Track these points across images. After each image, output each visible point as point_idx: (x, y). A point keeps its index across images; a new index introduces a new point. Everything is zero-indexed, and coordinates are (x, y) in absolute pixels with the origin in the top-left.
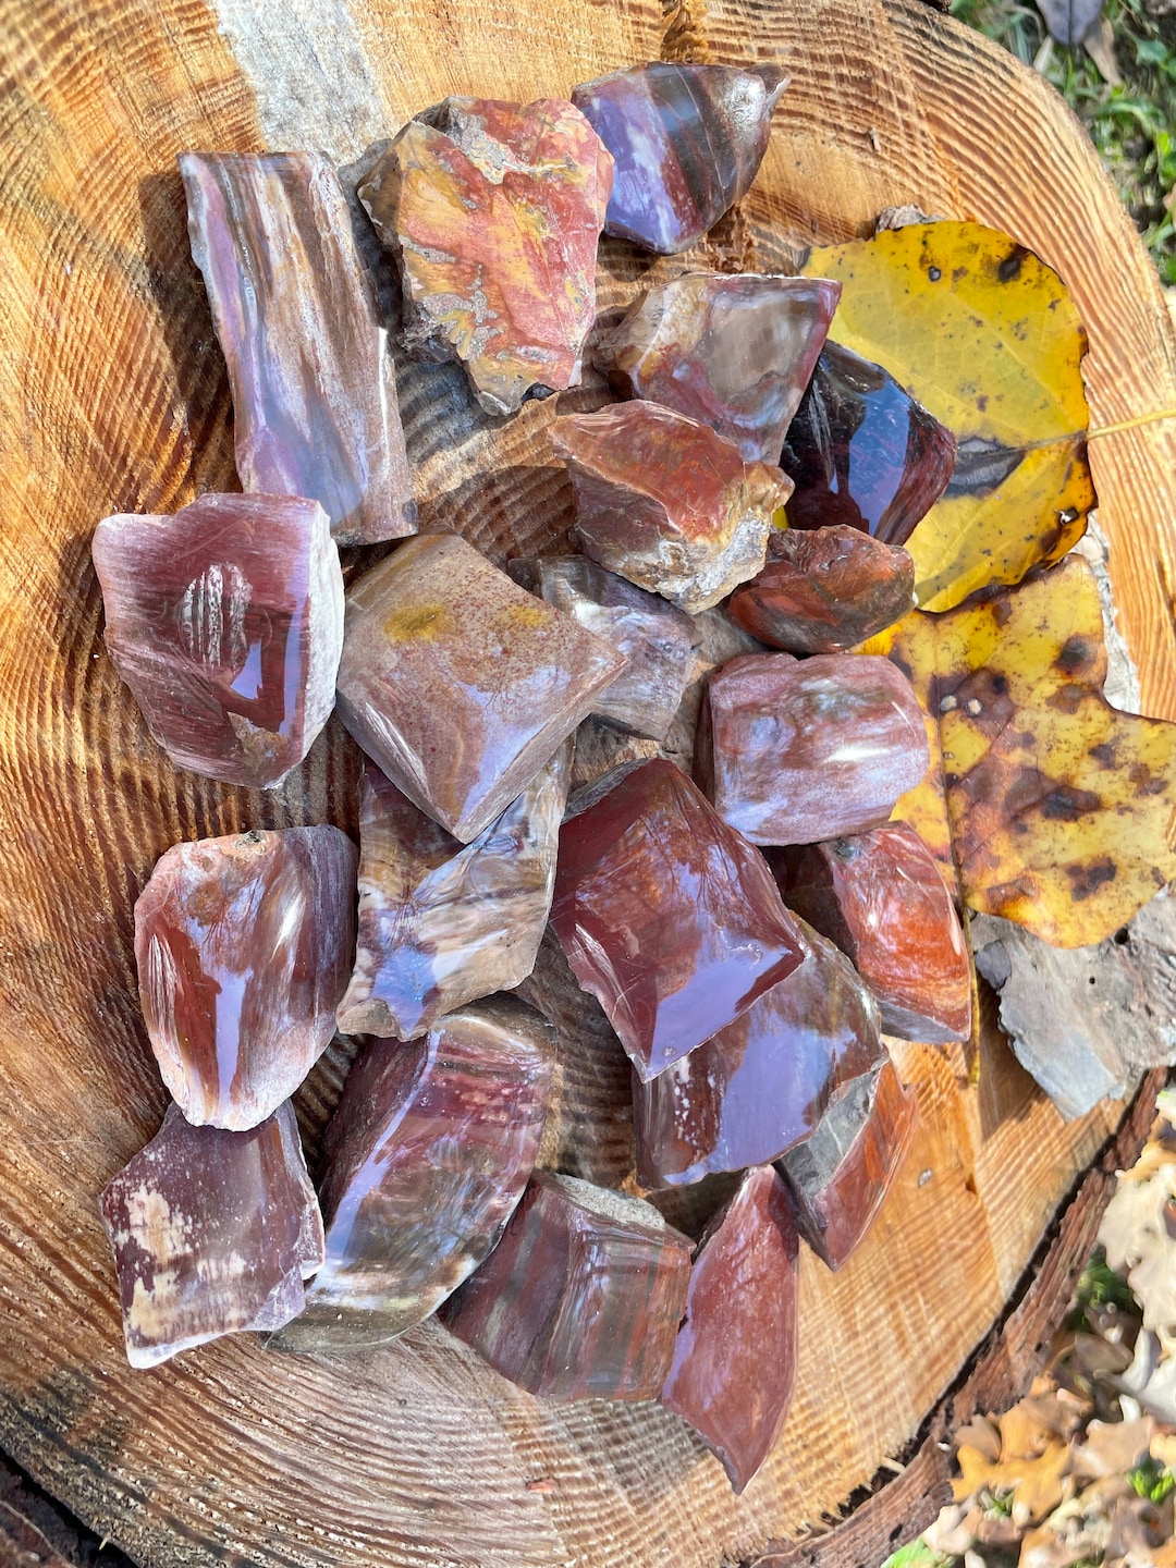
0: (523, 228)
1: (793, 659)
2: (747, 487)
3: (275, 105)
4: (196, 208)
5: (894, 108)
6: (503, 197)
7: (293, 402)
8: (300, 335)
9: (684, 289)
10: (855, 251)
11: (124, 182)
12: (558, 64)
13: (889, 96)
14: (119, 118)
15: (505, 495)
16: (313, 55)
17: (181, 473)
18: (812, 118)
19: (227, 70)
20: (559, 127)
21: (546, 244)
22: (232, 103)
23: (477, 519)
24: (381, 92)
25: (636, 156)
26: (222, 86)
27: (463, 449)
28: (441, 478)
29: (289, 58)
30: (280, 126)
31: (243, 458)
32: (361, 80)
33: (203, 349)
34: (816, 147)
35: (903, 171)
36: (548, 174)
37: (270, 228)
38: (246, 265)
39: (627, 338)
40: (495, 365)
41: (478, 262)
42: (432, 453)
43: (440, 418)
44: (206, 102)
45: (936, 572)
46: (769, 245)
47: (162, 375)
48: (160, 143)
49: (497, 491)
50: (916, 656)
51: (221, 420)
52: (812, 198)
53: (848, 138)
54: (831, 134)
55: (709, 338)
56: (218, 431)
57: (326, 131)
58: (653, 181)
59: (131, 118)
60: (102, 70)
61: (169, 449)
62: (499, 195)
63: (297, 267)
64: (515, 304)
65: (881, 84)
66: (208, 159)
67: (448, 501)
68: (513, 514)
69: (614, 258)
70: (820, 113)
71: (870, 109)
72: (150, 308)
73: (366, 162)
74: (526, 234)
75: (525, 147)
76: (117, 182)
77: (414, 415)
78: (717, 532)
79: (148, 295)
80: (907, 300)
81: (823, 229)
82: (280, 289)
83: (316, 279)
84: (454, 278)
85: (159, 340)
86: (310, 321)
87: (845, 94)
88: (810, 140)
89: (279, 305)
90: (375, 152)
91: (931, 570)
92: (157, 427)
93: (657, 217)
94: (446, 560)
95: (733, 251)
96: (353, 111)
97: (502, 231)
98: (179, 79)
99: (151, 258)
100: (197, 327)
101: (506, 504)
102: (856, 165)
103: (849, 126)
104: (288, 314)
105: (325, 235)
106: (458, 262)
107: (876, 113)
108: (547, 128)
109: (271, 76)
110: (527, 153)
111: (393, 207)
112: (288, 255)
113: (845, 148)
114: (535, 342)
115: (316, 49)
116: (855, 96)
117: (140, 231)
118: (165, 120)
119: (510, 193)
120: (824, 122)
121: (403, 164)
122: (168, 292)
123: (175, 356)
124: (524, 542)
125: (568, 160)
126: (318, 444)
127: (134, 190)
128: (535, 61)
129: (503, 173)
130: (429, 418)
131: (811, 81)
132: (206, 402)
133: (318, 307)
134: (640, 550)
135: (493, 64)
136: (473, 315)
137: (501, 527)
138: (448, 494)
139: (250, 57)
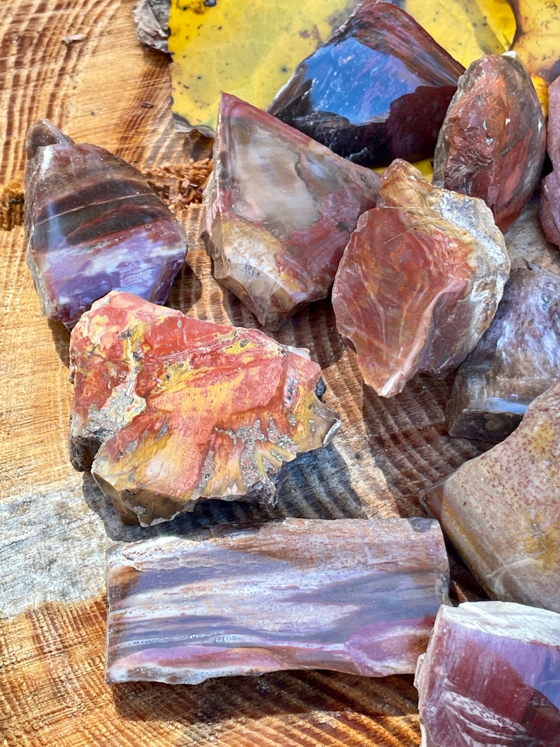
0: (183, 385)
1: (551, 175)
2: (409, 207)
3: (56, 586)
4: (155, 674)
5: (44, 17)
6: (157, 400)
7: (326, 616)
8: (268, 599)
9: (231, 244)
10: (180, 73)
11: (122, 731)
12: (17, 326)
13: (34, 20)
14: (67, 727)
15: (389, 429)
16: (13, 545)
17: (373, 725)
18: (53, 96)
19: (26, 624)
20: (96, 340)
21: (196, 367)
22: (54, 624)
23: (410, 458)
24: (42, 488)
25: (109, 270)
26: (39, 631)
27: (349, 462)
28: (374, 486)
29: (14, 568)
30: (74, 584)
31: (371, 669)
32: (33, 505)
33: (265, 686)
34: (79, 95)
35: (100, 15)
36: (136, 355)
37: (173, 612)
38: (206, 638)
39: (263, 299)
40: (300, 428)
41: (213, 431)
42: (352, 492)
43: (322, 479)
44: (53, 648)
45: (469, 25)
46: (163, 150)
47: (289, 727)
48: (88, 693)
49: (386, 436)
50: (549, 54)
51: (325, 680)
52: (123, 105)
53: (71, 64)
54: (67, 80)
55: (269, 225)
56: (336, 685)
57: (76, 543)
58: (130, 258)
59: (66, 717)
60: (25, 736)
61: (352, 733)
62: (155, 402)
63: (208, 592)
64: (248, 403)
65: (23, 27)
66: (114, 656)
67: (395, 483)
68: (406, 424)
69: (181, 298)
70: (49, 88)
71: (46, 40)
72: (230, 727)
73: (103, 511)
74: (188, 383)
75: (113, 373)
76: (121, 738)
77: (319, 502)
78: (462, 244)
79: (218, 727)
80: (227, 29)
81: (150, 97)
82: (227, 611)
83: (218, 577)
84: (227, 454)
85: (257, 723)
86: (255, 589)
87: (33, 62)
88: (73, 100)
89: (240, 614)
90: (94, 502)
91: (467, 30)
92: (333, 740)
93: (159, 257)
94: (472, 500)
95: (174, 186)
96: (60, 517)
97: (186, 405)
98: (33, 669)
99: (188, 719)
100: (245, 688)
101: (396, 429)
102: (94, 60)
103: (61, 63)
104: (249, 607)
105: (181, 563)
106: (213, 449)
107: (49, 34)
108: (97, 351)
109: (31, 586)
110: (119, 372)
111: (166, 500)
112: (198, 599)
113: (79, 67)
114: (280, 389)
115: (7, 542)
116: (35, 52)
117: (164, 725)
118: (69, 687)
119: (153, 392)
120: (57, 85)
121: (131, 486)
122: (215, 709)
123: (272, 713)
124: (431, 418)
125: (124, 336)
126: (363, 600)
127: (128, 724)
128: (14, 347)
129: (136, 397)
130: (322, 489)
131: (21, 92)
132: (311, 692)
133: (243, 580)
134: (470, 318)
135: (17, 385)
136: (258, 441)
137: (418, 438)
138: (389, 482)
139: (15, 602)
